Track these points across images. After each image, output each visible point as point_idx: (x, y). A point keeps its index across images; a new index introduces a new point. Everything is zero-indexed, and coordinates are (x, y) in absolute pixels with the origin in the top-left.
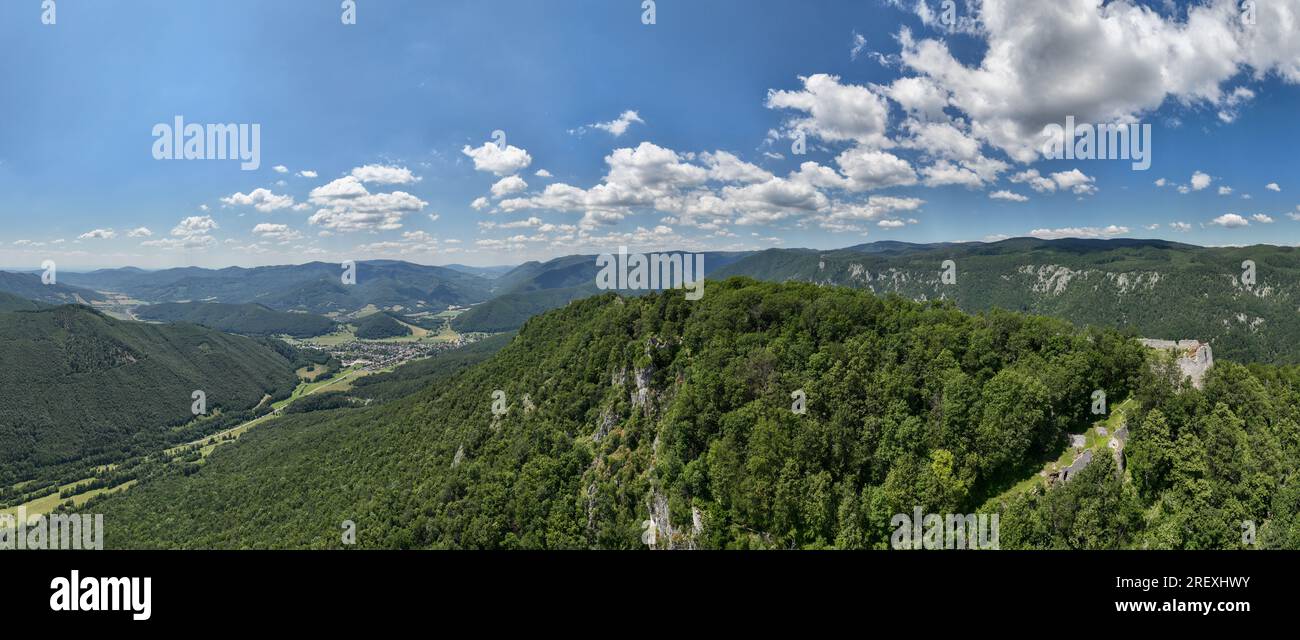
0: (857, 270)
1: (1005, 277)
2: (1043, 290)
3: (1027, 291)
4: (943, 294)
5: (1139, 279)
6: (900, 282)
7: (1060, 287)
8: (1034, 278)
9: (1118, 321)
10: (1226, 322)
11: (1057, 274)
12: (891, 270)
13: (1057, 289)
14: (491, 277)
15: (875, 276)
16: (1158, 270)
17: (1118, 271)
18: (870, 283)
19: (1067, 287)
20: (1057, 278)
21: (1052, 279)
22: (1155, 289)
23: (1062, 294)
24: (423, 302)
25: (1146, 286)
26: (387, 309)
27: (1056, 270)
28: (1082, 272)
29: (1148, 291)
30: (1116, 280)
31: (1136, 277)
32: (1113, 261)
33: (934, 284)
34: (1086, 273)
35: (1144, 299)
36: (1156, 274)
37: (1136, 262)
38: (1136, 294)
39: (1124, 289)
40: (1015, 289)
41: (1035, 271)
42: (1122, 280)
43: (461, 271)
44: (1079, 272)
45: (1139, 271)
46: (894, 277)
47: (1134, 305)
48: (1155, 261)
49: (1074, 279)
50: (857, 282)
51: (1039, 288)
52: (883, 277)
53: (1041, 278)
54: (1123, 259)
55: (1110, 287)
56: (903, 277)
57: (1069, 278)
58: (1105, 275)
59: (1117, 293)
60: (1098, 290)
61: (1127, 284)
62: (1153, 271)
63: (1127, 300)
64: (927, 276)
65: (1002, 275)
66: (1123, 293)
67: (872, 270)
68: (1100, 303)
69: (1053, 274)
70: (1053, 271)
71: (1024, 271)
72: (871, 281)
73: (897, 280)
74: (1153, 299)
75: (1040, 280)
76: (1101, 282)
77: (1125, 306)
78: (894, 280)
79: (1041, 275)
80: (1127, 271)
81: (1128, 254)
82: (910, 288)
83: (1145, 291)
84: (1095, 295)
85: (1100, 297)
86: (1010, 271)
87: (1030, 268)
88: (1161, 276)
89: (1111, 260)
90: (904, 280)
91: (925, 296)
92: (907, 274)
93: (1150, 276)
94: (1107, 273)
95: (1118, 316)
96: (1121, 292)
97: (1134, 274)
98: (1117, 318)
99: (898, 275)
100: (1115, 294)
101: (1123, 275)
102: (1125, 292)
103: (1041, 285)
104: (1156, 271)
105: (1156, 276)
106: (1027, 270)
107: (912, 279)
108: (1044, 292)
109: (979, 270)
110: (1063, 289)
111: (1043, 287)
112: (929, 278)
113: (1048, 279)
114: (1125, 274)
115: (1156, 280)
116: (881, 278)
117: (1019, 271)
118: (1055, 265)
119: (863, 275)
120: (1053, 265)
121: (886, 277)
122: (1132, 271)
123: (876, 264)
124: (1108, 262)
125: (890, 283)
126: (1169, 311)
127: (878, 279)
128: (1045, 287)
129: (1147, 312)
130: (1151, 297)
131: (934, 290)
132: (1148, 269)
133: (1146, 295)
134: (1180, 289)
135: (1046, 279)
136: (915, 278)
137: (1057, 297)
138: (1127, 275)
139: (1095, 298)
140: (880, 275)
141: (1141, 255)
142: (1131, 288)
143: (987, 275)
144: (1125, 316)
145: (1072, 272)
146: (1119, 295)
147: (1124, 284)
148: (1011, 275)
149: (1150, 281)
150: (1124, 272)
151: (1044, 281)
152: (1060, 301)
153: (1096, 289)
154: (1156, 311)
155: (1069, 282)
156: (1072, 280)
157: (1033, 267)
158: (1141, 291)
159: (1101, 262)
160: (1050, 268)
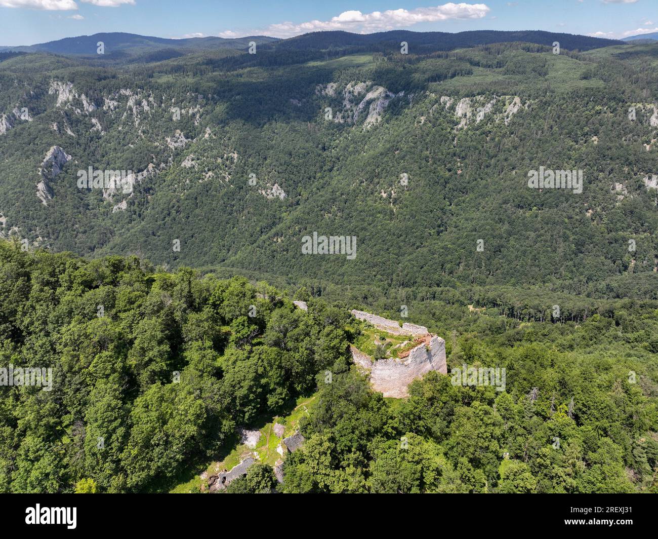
0: (64, 94)
1: (295, 102)
2: (350, 121)
3: (326, 122)
4: (208, 130)
5: (488, 108)
6: (141, 112)
7: (373, 118)
8: (337, 103)
9: (450, 170)
11: (370, 96)
12: (123, 91)
13: (369, 119)
15: (99, 103)
17: (456, 94)
18: (92, 115)
19: (383, 117)
20: (369, 103)
21: (361, 106)
22: (513, 123)
23: (375, 128)
25: (497, 118)
27: (368, 91)
28: (405, 95)
29: (499, 127)
30: (453, 108)
31: (484, 104)
32: (453, 76)
33: (194, 115)
35: (493, 139)
36: (517, 99)
37: (490, 77)
38: (480, 130)
39: (463, 122)
41: (339, 92)
42: (462, 108)
44: (402, 94)
45: (488, 93)
46: (131, 103)
47: (476, 148)
48: (518, 77)
49: (393, 105)
50: (68, 115)
51: (343, 117)
52: (113, 104)
53: (346, 102)
55: (447, 116)
56: (145, 103)
57: (387, 103)
58: (437, 101)
59: (452, 129)
60: (425, 124)
61: (469, 114)
62: (513, 95)
63: (466, 140)
64: (182, 101)
65: (291, 98)
66: (462, 129)
67: (91, 92)
68: (427, 144)
69: (364, 97)
70: (364, 92)
71: (323, 92)
72: (93, 111)
73: (136, 108)
74: (505, 140)
75: (345, 106)
76: (431, 111)
77: (462, 149)
78: (131, 109)
79: (347, 99)
80: (470, 95)
81: (477, 64)
82: (157, 121)
83: (495, 126)
84: (420, 132)
85: (428, 135)
86: (302, 92)
87: (332, 87)
88: (524, 103)
89: (450, 75)
90: (146, 108)
91: (182, 133)
92: (151, 99)
93: (507, 103)
94: (440, 97)
95: (450, 162)
96: (460, 126)
97: (482, 99)
98: (448, 166)
99: (136, 100)
100: (449, 130)
101: (465, 101)
102: (465, 127)
103: (346, 113)
104: (518, 94)
105: (515, 104)
106: (327, 90)
107: (160, 106)
108: (350, 123)
109: (258, 91)
110: (377, 120)
111: (348, 117)
112: (185, 104)
113: (357, 104)
114: (467, 99)
115: (515, 110)
116: (109, 107)
117: (316, 91)
118: (367, 83)
119: (78, 103)
120: (365, 82)
121: (116, 104)
122: (478, 94)
123: (95, 83)
124: (446, 77)
125: (125, 114)
126: (527, 161)
127: (104, 108)
128: (353, 117)
129: (493, 160)
130: (504, 136)
131: (194, 123)
132: (505, 91)
133: (496, 133)
134: (551, 128)
135: (354, 104)
136: (163, 105)
137: (368, 132)
138: (471, 101)
139: (420, 135)
140: (106, 100)
141: (499, 65)
142: (474, 121)
143: (270, 100)
144: (459, 164)
145: (390, 94)
146: (455, 131)
147: (466, 115)
148: (304, 98)
149: (505, 112)
150: (467, 96)
151: (351, 107)
152: (372, 138)
153: (423, 122)
154: (506, 160)
155: (385, 110)
156: (390, 106)
157: (335, 86)
158: (489, 127)
159: (433, 79)
160: (360, 88)
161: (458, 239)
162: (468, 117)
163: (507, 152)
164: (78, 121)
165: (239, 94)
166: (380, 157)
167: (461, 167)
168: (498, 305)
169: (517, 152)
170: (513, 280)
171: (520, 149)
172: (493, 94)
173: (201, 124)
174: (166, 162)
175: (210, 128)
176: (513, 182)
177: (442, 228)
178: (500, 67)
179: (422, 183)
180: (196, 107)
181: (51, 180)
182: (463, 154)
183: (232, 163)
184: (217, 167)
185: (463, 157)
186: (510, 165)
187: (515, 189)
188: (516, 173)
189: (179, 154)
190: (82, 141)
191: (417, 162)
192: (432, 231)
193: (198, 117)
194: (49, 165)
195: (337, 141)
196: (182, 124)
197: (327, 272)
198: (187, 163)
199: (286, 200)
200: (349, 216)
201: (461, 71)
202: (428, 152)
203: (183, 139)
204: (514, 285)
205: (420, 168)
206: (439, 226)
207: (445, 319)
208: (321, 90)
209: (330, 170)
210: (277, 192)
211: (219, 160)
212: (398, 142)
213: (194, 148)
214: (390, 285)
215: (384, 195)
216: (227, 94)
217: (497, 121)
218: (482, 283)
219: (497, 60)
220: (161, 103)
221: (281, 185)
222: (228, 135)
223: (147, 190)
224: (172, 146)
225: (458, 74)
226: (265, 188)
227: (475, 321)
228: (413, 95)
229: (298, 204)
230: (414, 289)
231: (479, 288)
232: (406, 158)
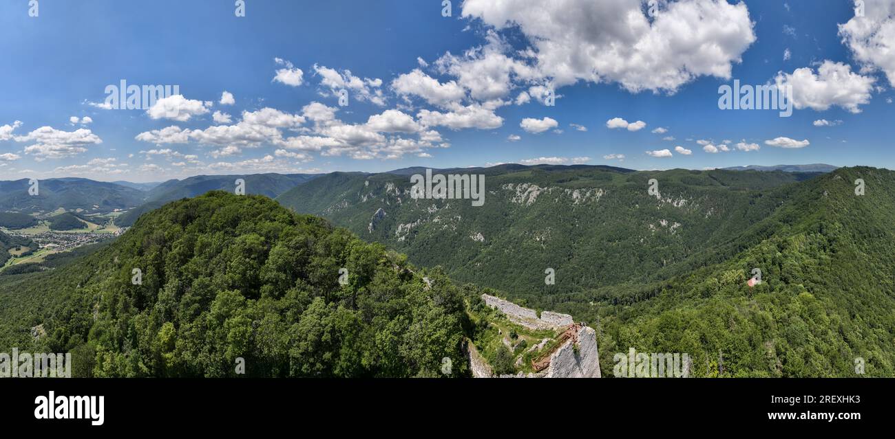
0: (390, 187)
1: (492, 192)
2: (519, 201)
3: (508, 202)
4: (448, 205)
5: (588, 194)
7: (531, 200)
8: (513, 193)
10: (652, 226)
11: (530, 189)
13: (529, 200)
14: (146, 190)
16: (602, 188)
17: (573, 188)
19: (537, 199)
20: (530, 193)
21: (526, 194)
22: (600, 201)
23: (532, 205)
24: (97, 206)
25: (593, 199)
26: (72, 210)
27: (529, 187)
28: (548, 188)
29: (595, 202)
30: (571, 194)
31: (586, 192)
32: (570, 181)
34: (550, 190)
35: (592, 208)
36: (601, 190)
37: (587, 181)
38: (586, 204)
39: (577, 201)
40: (499, 200)
41: (514, 187)
42: (576, 194)
43: (124, 185)
44: (546, 188)
45: (588, 187)
47: (584, 213)
48: (600, 181)
49: (542, 193)
50: (389, 196)
51: (516, 200)
53: (518, 193)
54: (577, 179)
55: (568, 198)
57: (538, 193)
58: (563, 191)
60: (558, 202)
61: (579, 197)
62: (598, 188)
63: (579, 209)
65: (490, 190)
66: (576, 204)
67: (400, 187)
68: (559, 212)
69: (527, 190)
70: (527, 188)
71: (506, 188)
72: (399, 195)
74: (598, 209)
76: (561, 196)
77: (577, 214)
79: (518, 191)
80: (579, 188)
81: (581, 176)
83: (592, 202)
84: (556, 206)
85: (560, 207)
86: (496, 188)
88: (604, 192)
89: (568, 180)
91: (435, 206)
93: (596, 192)
94: (565, 189)
97: (585, 190)
98: (572, 222)
100: (570, 204)
102: (578, 203)
103: (518, 198)
104: (600, 187)
105: (600, 192)
106: (508, 187)
108: (520, 203)
110: (534, 200)
113: (523, 194)
114: (578, 190)
115: (601, 195)
117: (504, 187)
118: (529, 184)
119: (394, 191)
120: (527, 183)
121: (409, 192)
122: (583, 188)
123: (402, 183)
124: (566, 181)
126: (609, 218)
127: (404, 194)
128: (521, 199)
129: (593, 218)
130: (597, 207)
131: (442, 201)
132: (594, 186)
133: (593, 205)
134: (618, 201)
137: (529, 206)
138: (580, 191)
139: (556, 208)
141: (590, 176)
142: (582, 200)
144: (577, 221)
145: (540, 188)
146: (573, 205)
149: (596, 195)
151: (520, 194)
152: (532, 210)
154: (600, 218)
155: (538, 196)
156: (540, 194)
157: (512, 185)
158: (589, 202)
159: (561, 182)
160: (525, 186)
161: (580, 262)
163: (600, 214)
164: (392, 199)
166: (536, 218)
167: (578, 223)
168: (607, 299)
170: (612, 282)
171: (606, 213)
173: (445, 202)
174: (426, 219)
177: (571, 257)
179: (558, 232)
181: (376, 222)
182: (578, 216)
183: (458, 221)
184: (450, 222)
185: (578, 218)
189: (433, 216)
190: (392, 207)
191: (555, 221)
192: (566, 259)
194: (376, 216)
195: (513, 211)
196: (436, 202)
197: (505, 285)
198: (436, 220)
199: (484, 241)
200: (519, 252)
201: (574, 178)
202: (561, 216)
203: (436, 208)
204: (613, 285)
205: (557, 224)
206: (569, 256)
207: (578, 313)
209: (509, 226)
210: (479, 237)
211: (451, 219)
212: (544, 211)
213: (440, 213)
214: (542, 293)
215: (538, 239)
218: (596, 287)
219: (589, 174)
221: (482, 233)
223: (415, 232)
224: (430, 211)
225: (572, 180)
226: (474, 235)
227: (597, 311)
228: (551, 188)
229: (490, 244)
230: (557, 295)
231: (594, 290)
232: (549, 219)
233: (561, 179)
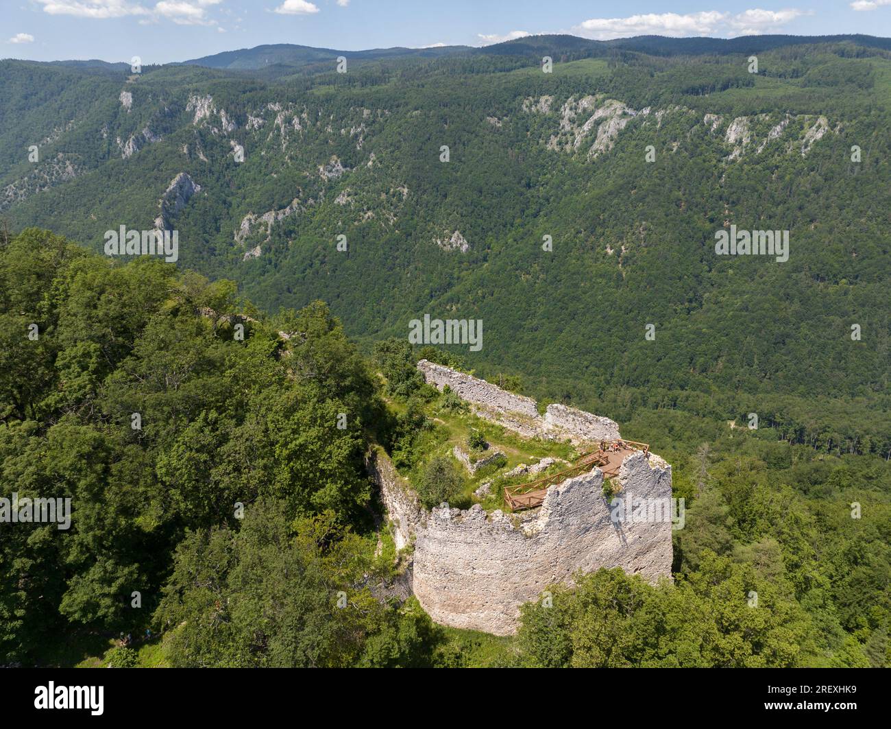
1: (493, 120)
2: (568, 148)
3: (534, 149)
4: (373, 156)
5: (776, 132)
6: (291, 133)
7: (602, 144)
8: (552, 123)
9: (712, 221)
11: (600, 113)
12: (271, 106)
13: (596, 146)
15: (240, 120)
16: (828, 112)
17: (728, 112)
18: (231, 136)
19: (617, 143)
20: (598, 123)
21: (586, 127)
22: (814, 155)
23: (604, 158)
25: (790, 148)
27: (597, 107)
28: (652, 112)
29: (793, 160)
30: (722, 131)
31: (769, 127)
32: (725, 87)
33: (356, 136)
34: (659, 115)
35: (781, 178)
36: (822, 120)
37: (781, 90)
38: (762, 164)
39: (736, 152)
40: (512, 144)
41: (556, 108)
42: (736, 132)
44: (646, 111)
45: (777, 110)
46: (279, 120)
47: (754, 190)
48: (825, 90)
49: (633, 126)
50: (203, 135)
51: (560, 143)
52: (257, 122)
53: (565, 122)
55: (712, 142)
56: (296, 120)
57: (623, 123)
58: (698, 121)
59: (719, 161)
60: (678, 153)
61: (745, 141)
62: (816, 113)
63: (740, 178)
64: (342, 119)
65: (489, 115)
66: (733, 161)
67: (232, 107)
68: (679, 181)
69: (591, 115)
70: (591, 107)
71: (533, 109)
72: (232, 131)
73: (285, 127)
74: (801, 179)
75: (563, 127)
76: (688, 135)
77: (732, 190)
78: (278, 129)
79: (567, 118)
80: (750, 113)
81: (763, 73)
82: (308, 144)
83: (787, 158)
84: (671, 163)
85: (682, 168)
86: (503, 108)
87: (547, 101)
88: (833, 126)
89: (719, 86)
90: (297, 127)
91: (339, 161)
92: (304, 115)
93: (806, 126)
94: (704, 116)
95: (713, 209)
96: (731, 157)
97: (767, 118)
98: (710, 214)
99: (286, 117)
100: (714, 162)
101: (741, 122)
102: (740, 159)
103: (564, 137)
104: (824, 112)
105: (820, 126)
106: (539, 106)
107: (314, 125)
108: (568, 151)
109: (444, 106)
110: (607, 146)
111: (567, 143)
112: (347, 122)
113: (580, 125)
114: (744, 118)
115: (819, 136)
116: (253, 126)
117: (524, 107)
118: (597, 96)
119: (215, 120)
120: (593, 95)
121: (261, 122)
122: (762, 112)
123: (238, 96)
124: (713, 89)
125: (271, 134)
126: (834, 211)
127: (247, 127)
128: (573, 142)
129: (780, 207)
130: (799, 173)
131: (356, 147)
132: (804, 108)
133: (786, 168)
135: (576, 125)
136: (318, 123)
137: (594, 163)
138: (751, 122)
139: (670, 168)
140: (250, 118)
141: (796, 74)
142: (754, 150)
143: (458, 117)
144: (727, 212)
145: (630, 111)
146: (723, 164)
147: (741, 142)
148: (506, 116)
149: (803, 138)
150: (745, 115)
151: (572, 128)
152: (598, 172)
153: (675, 149)
154: (801, 208)
155: (621, 134)
156: (628, 128)
157: (551, 99)
158: (777, 159)
159: (694, 91)
160: (586, 102)
161: (719, 321)
162: (744, 144)
163: (802, 196)
164: (214, 143)
165: (416, 109)
166: (609, 197)
167: (729, 216)
168: (777, 424)
169: (819, 197)
170: (802, 388)
171: (824, 193)
172: (785, 112)
173: (364, 148)
174: (315, 198)
175: (375, 153)
176: (810, 241)
177: (694, 304)
178: (797, 77)
179: (669, 236)
180: (359, 125)
181: (173, 216)
182: (734, 197)
183: (400, 200)
184: (380, 205)
185: (733, 202)
186: (807, 215)
187: (813, 251)
188: (816, 227)
189: (332, 188)
190: (216, 168)
191: (663, 206)
192: (679, 308)
193: (361, 139)
194: (172, 197)
195: (549, 176)
196: (340, 148)
197: (517, 356)
198: (341, 200)
199: (469, 253)
200: (556, 280)
201: (737, 80)
202: (681, 193)
203: (340, 167)
204: (803, 395)
205: (667, 216)
206: (690, 301)
207: (690, 438)
208: (531, 105)
209: (536, 215)
210: (458, 242)
211: (383, 196)
212: (636, 177)
213: (352, 179)
214: (608, 383)
215: (610, 252)
216: (401, 109)
217: (789, 152)
218: (753, 390)
219: (792, 67)
220: (317, 120)
221: (463, 233)
222: (398, 163)
223: (289, 233)
224: (325, 176)
225: (732, 85)
226: (442, 237)
227: (739, 444)
228: (662, 112)
229: (485, 260)
230: (644, 389)
231: (746, 395)
232: (647, 200)
233: (697, 83)
